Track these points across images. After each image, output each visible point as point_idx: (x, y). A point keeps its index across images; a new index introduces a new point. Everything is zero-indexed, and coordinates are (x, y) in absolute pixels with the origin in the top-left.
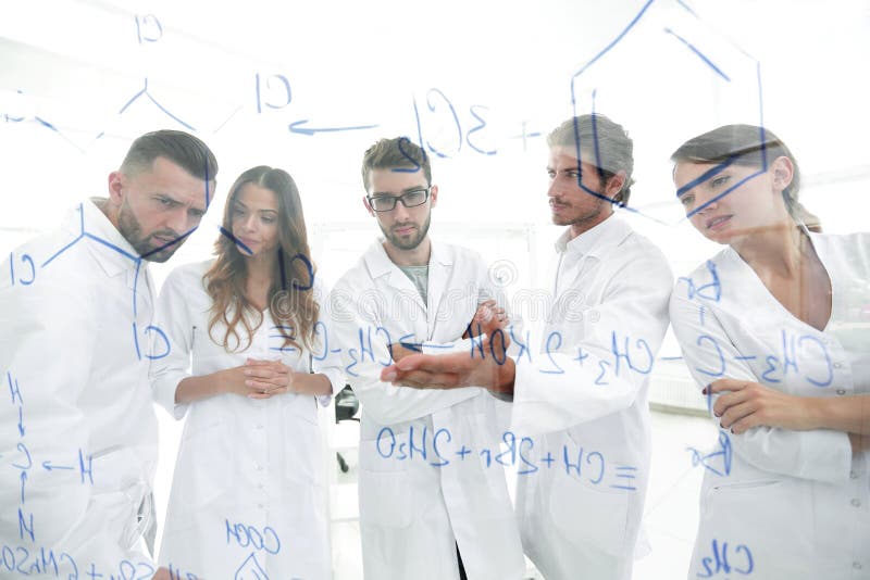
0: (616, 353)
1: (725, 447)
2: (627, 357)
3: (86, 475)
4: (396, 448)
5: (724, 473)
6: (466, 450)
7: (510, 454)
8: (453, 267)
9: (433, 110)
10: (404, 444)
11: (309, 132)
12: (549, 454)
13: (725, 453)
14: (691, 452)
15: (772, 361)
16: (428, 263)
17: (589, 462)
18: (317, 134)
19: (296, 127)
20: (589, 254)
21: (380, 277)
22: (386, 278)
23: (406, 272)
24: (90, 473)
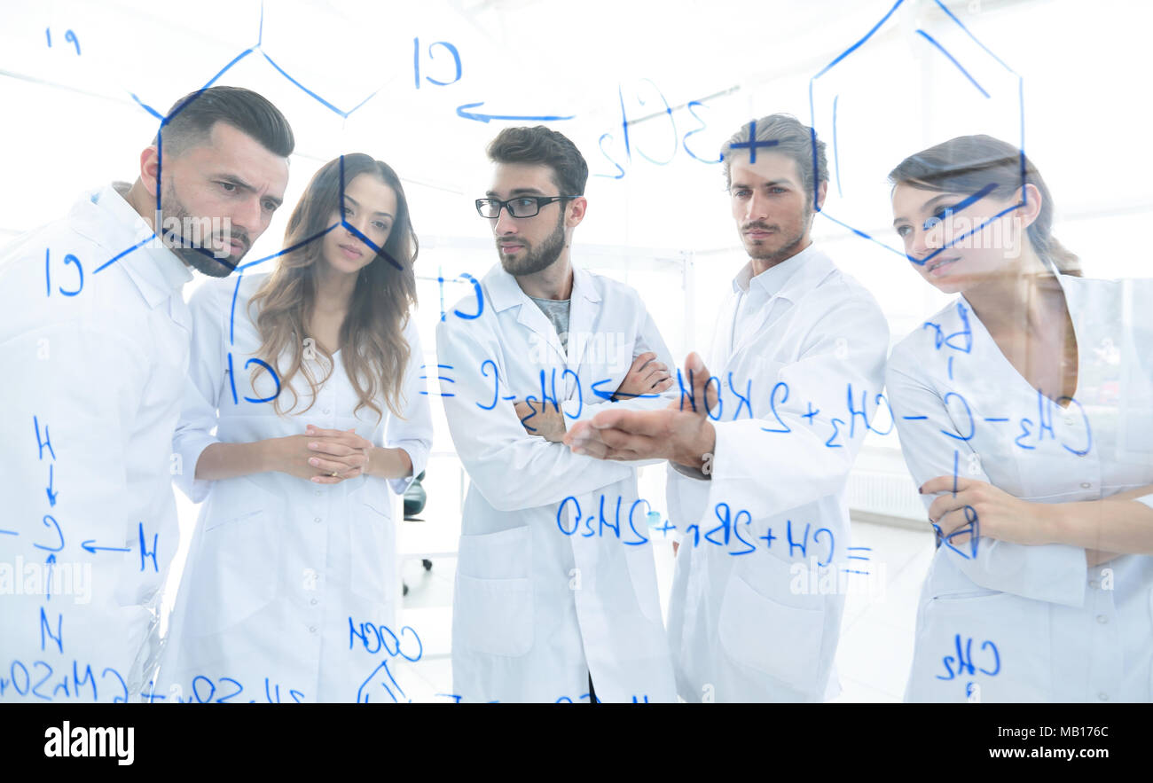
0: (851, 410)
1: (972, 525)
2: (864, 414)
3: (149, 560)
4: (582, 522)
5: (970, 554)
6: (668, 526)
7: (722, 531)
8: (602, 303)
9: (642, 104)
10: (592, 518)
11: (484, 119)
12: (770, 531)
13: (971, 531)
15: (1026, 424)
16: (569, 296)
17: (817, 541)
18: (492, 121)
19: (465, 110)
20: (779, 294)
21: (506, 311)
22: (514, 312)
23: (541, 307)
24: (154, 556)
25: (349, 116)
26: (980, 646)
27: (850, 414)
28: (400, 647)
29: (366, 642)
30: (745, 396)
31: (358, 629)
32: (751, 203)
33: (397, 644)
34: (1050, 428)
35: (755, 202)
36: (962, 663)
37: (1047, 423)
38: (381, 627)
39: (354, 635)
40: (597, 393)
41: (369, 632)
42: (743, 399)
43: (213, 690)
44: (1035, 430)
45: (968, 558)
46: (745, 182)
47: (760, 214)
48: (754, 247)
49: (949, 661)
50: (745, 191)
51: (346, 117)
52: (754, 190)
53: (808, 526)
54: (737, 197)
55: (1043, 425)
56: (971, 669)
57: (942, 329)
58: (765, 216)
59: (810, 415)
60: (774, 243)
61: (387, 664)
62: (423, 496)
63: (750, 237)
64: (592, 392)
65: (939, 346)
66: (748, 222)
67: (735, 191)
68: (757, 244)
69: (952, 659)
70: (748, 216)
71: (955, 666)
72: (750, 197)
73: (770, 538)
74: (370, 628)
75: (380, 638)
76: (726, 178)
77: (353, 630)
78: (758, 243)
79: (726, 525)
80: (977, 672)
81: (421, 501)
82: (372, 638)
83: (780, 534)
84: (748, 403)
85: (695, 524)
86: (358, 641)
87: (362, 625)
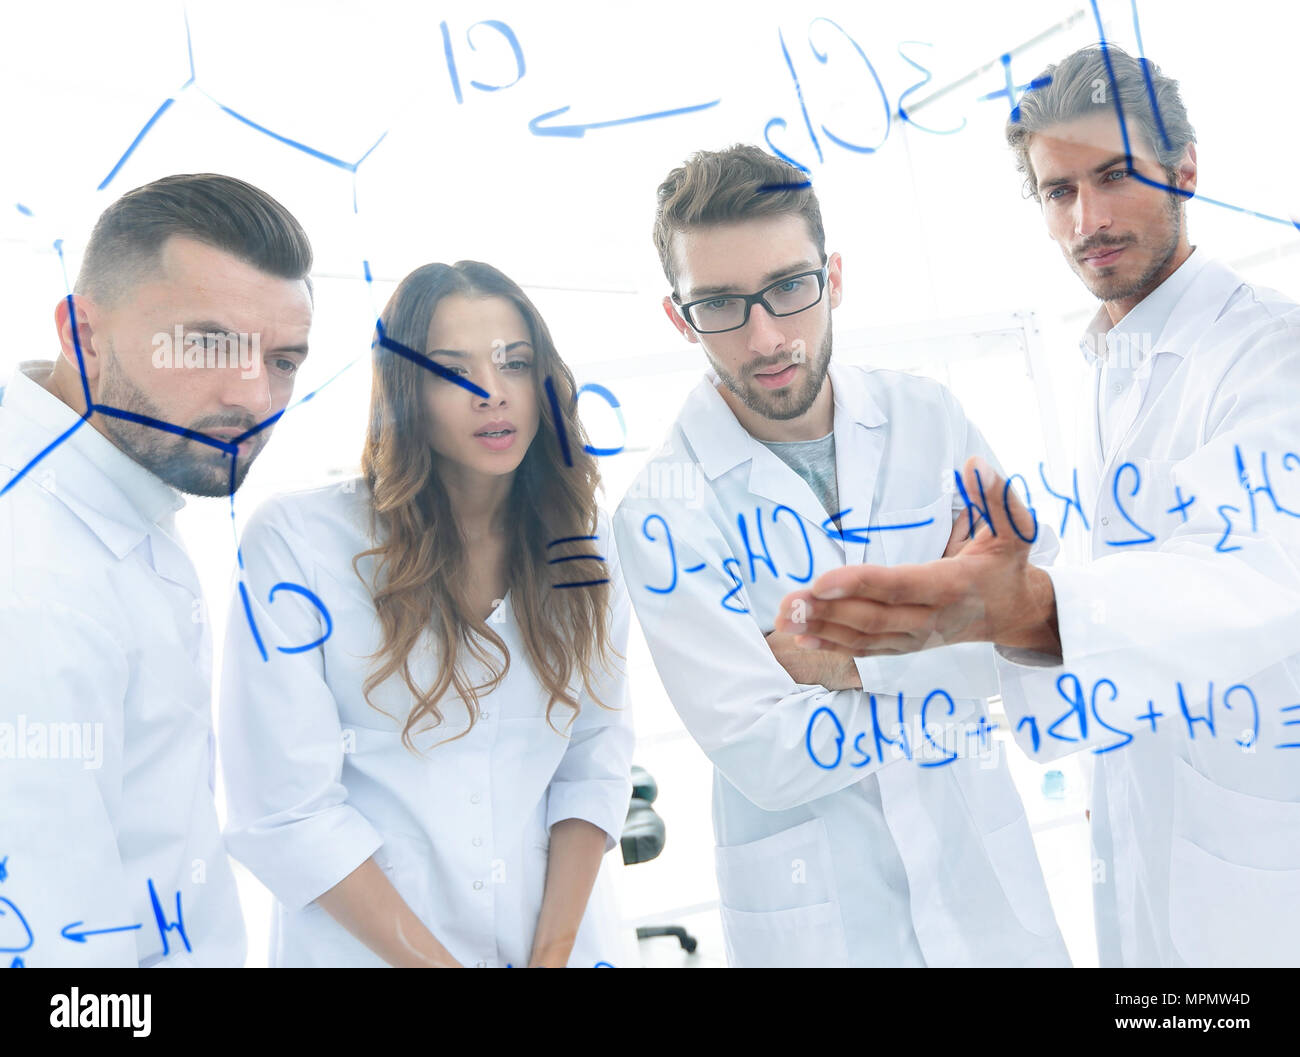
0: (1247, 487)
2: (1269, 491)
3: (173, 935)
4: (848, 745)
7: (1074, 719)
8: (888, 427)
12: (1150, 704)
16: (830, 427)
17: (1229, 707)
20: (1158, 349)
21: (727, 474)
22: (739, 475)
23: (785, 458)
24: (181, 928)
25: (360, 168)
27: (1245, 493)
30: (1072, 497)
32: (1077, 209)
35: (1086, 205)
40: (833, 534)
42: (1069, 501)
46: (1059, 173)
47: (1097, 221)
48: (1102, 281)
50: (1063, 190)
51: (354, 169)
52: (1080, 185)
53: (1211, 686)
54: (1053, 202)
58: (1107, 221)
59: (1182, 507)
60: (1133, 265)
62: (660, 828)
63: (1090, 264)
64: (825, 533)
66: (1081, 240)
67: (1043, 194)
68: (1105, 276)
70: (1078, 230)
72: (1076, 196)
76: (1024, 176)
78: (1108, 273)
79: (1079, 707)
81: (657, 835)
83: (1169, 707)
84: (1078, 507)
85: (1028, 714)
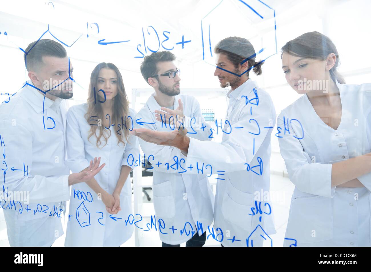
0: (217, 126)
1: (260, 163)
2: (221, 127)
4: (134, 162)
5: (259, 173)
6: (160, 163)
7: (176, 165)
9: (149, 34)
11: (105, 44)
12: (191, 165)
13: (260, 166)
14: (247, 165)
15: (279, 129)
17: (206, 169)
18: (108, 44)
19: (100, 42)
20: (237, 99)
24: (27, 172)
26: (264, 204)
27: (217, 127)
28: (87, 198)
29: (78, 196)
31: (76, 192)
33: (86, 197)
34: (288, 130)
36: (257, 210)
37: (287, 129)
38: (82, 192)
39: (75, 194)
40: (137, 123)
41: (79, 193)
43: (42, 208)
44: (282, 131)
45: (259, 175)
49: (253, 209)
53: (204, 164)
55: (285, 129)
56: (261, 212)
57: (248, 97)
59: (203, 128)
61: (84, 202)
64: (136, 122)
65: (247, 104)
69: (254, 209)
71: (255, 211)
73: (191, 167)
74: (79, 192)
75: (82, 195)
77: (75, 193)
79: (177, 163)
80: (263, 213)
82: (80, 195)
85: (168, 163)
86: (76, 196)
87: (77, 191)
